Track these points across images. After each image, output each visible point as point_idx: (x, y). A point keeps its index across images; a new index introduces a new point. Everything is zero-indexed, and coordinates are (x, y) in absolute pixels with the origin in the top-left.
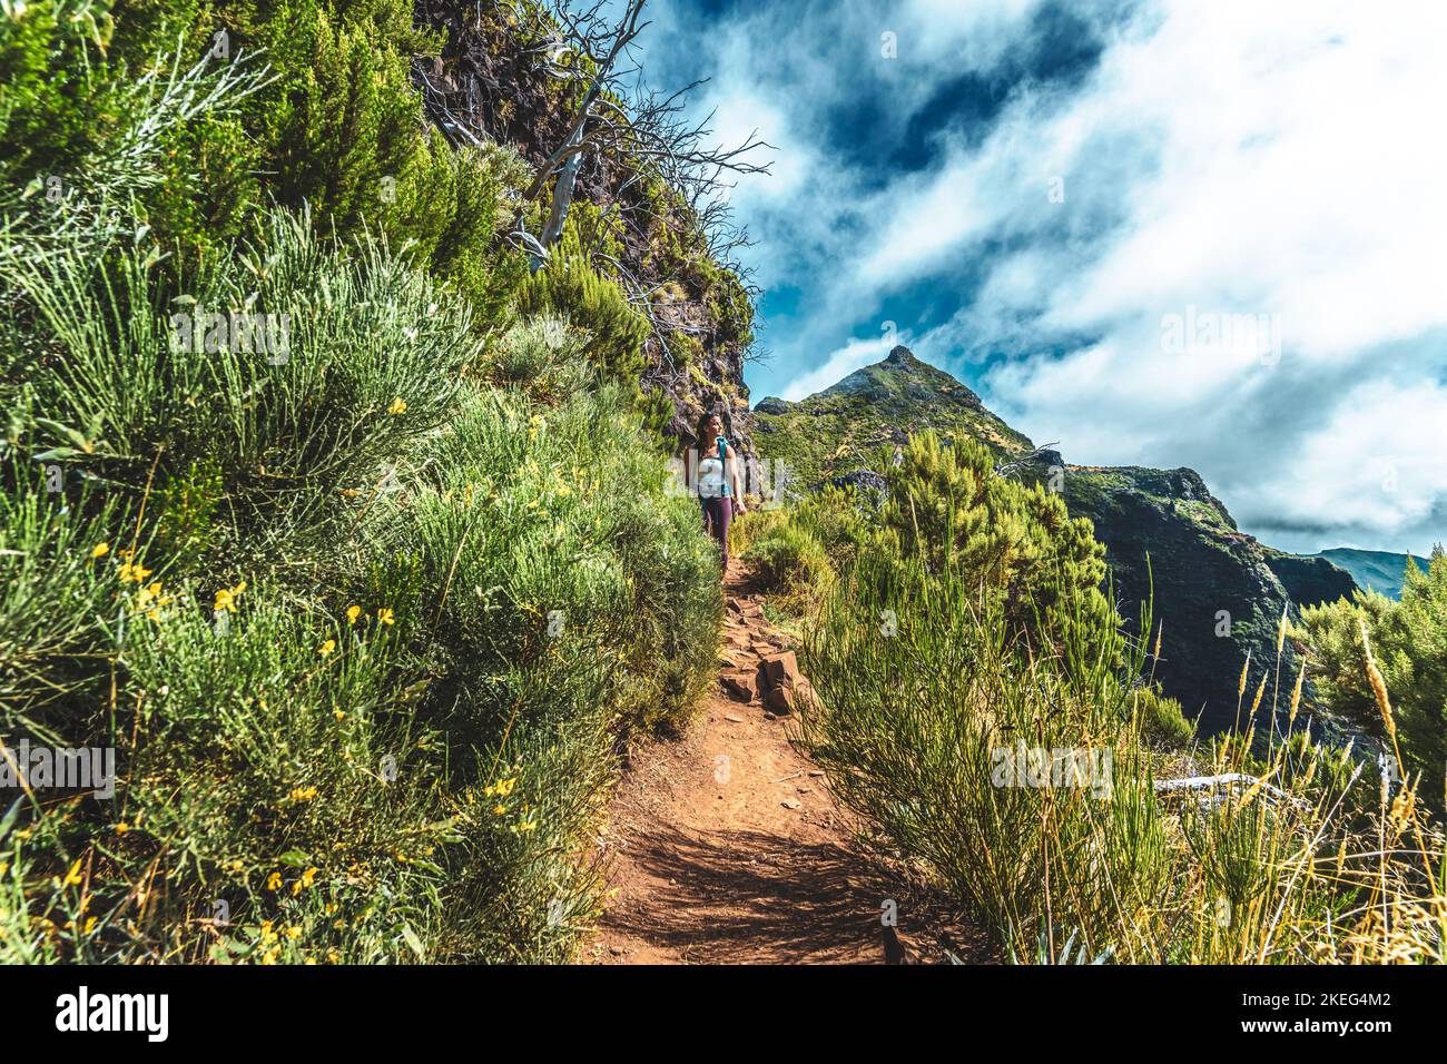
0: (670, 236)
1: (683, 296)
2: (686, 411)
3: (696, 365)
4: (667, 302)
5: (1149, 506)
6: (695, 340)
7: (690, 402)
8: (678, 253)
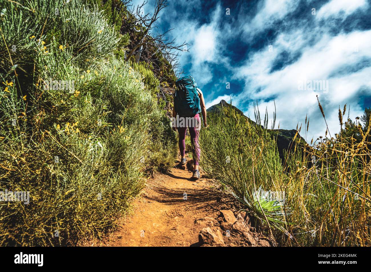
0: (165, 71)
1: (168, 85)
2: (169, 114)
3: (172, 102)
4: (164, 87)
5: (286, 139)
6: (171, 96)
7: (170, 111)
8: (167, 75)
